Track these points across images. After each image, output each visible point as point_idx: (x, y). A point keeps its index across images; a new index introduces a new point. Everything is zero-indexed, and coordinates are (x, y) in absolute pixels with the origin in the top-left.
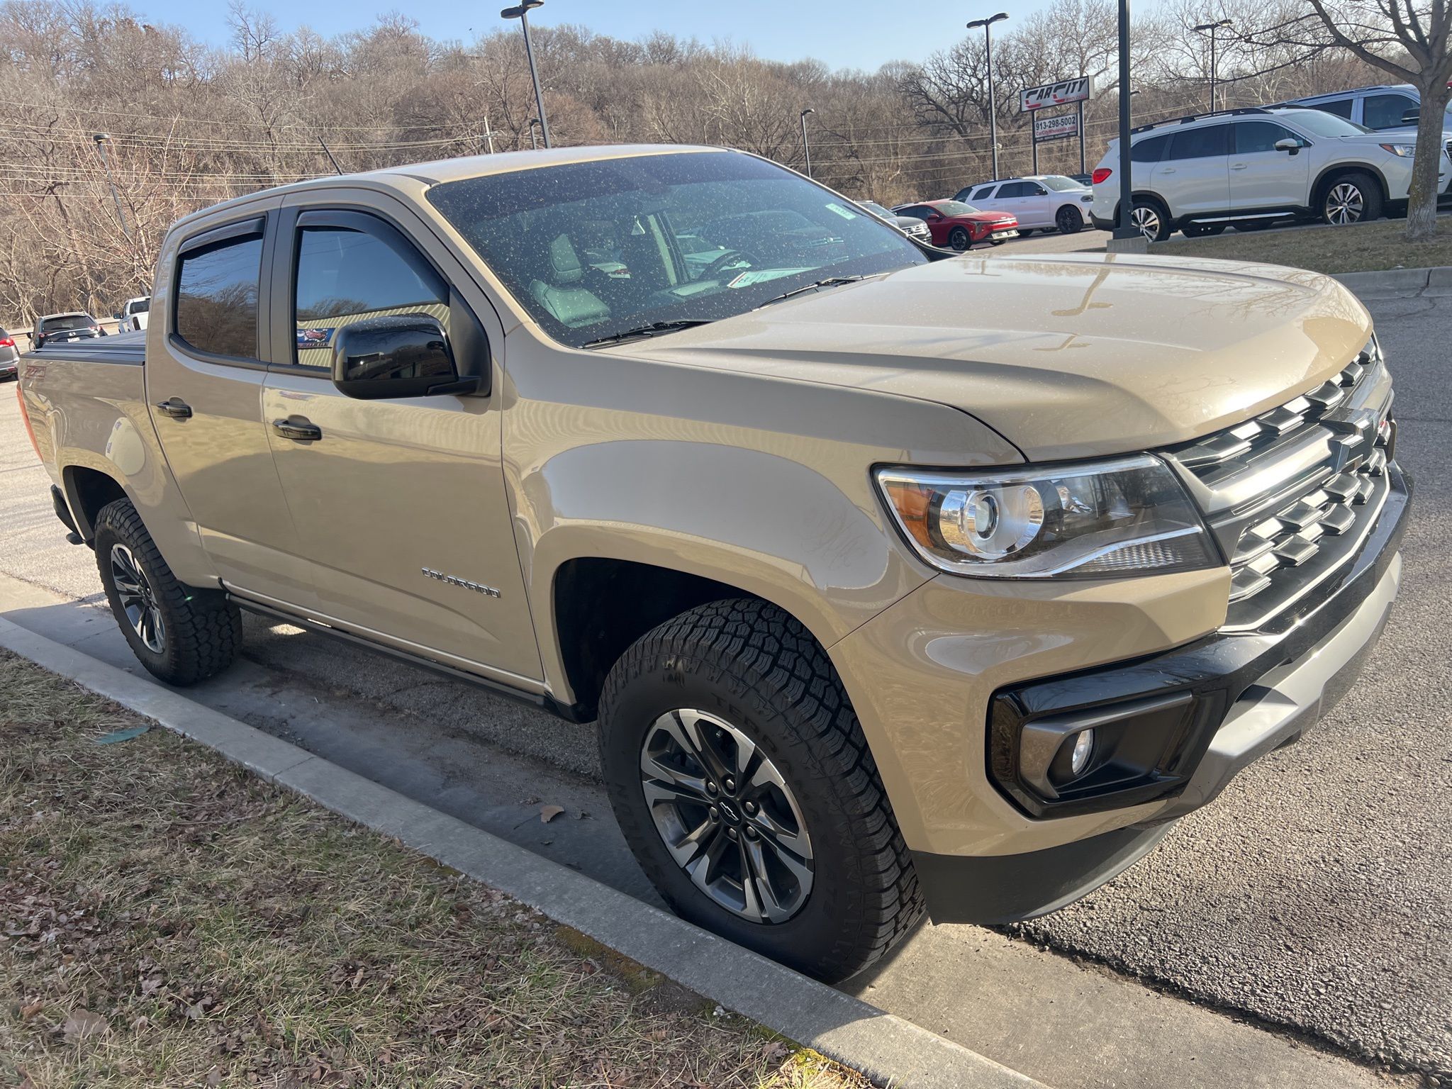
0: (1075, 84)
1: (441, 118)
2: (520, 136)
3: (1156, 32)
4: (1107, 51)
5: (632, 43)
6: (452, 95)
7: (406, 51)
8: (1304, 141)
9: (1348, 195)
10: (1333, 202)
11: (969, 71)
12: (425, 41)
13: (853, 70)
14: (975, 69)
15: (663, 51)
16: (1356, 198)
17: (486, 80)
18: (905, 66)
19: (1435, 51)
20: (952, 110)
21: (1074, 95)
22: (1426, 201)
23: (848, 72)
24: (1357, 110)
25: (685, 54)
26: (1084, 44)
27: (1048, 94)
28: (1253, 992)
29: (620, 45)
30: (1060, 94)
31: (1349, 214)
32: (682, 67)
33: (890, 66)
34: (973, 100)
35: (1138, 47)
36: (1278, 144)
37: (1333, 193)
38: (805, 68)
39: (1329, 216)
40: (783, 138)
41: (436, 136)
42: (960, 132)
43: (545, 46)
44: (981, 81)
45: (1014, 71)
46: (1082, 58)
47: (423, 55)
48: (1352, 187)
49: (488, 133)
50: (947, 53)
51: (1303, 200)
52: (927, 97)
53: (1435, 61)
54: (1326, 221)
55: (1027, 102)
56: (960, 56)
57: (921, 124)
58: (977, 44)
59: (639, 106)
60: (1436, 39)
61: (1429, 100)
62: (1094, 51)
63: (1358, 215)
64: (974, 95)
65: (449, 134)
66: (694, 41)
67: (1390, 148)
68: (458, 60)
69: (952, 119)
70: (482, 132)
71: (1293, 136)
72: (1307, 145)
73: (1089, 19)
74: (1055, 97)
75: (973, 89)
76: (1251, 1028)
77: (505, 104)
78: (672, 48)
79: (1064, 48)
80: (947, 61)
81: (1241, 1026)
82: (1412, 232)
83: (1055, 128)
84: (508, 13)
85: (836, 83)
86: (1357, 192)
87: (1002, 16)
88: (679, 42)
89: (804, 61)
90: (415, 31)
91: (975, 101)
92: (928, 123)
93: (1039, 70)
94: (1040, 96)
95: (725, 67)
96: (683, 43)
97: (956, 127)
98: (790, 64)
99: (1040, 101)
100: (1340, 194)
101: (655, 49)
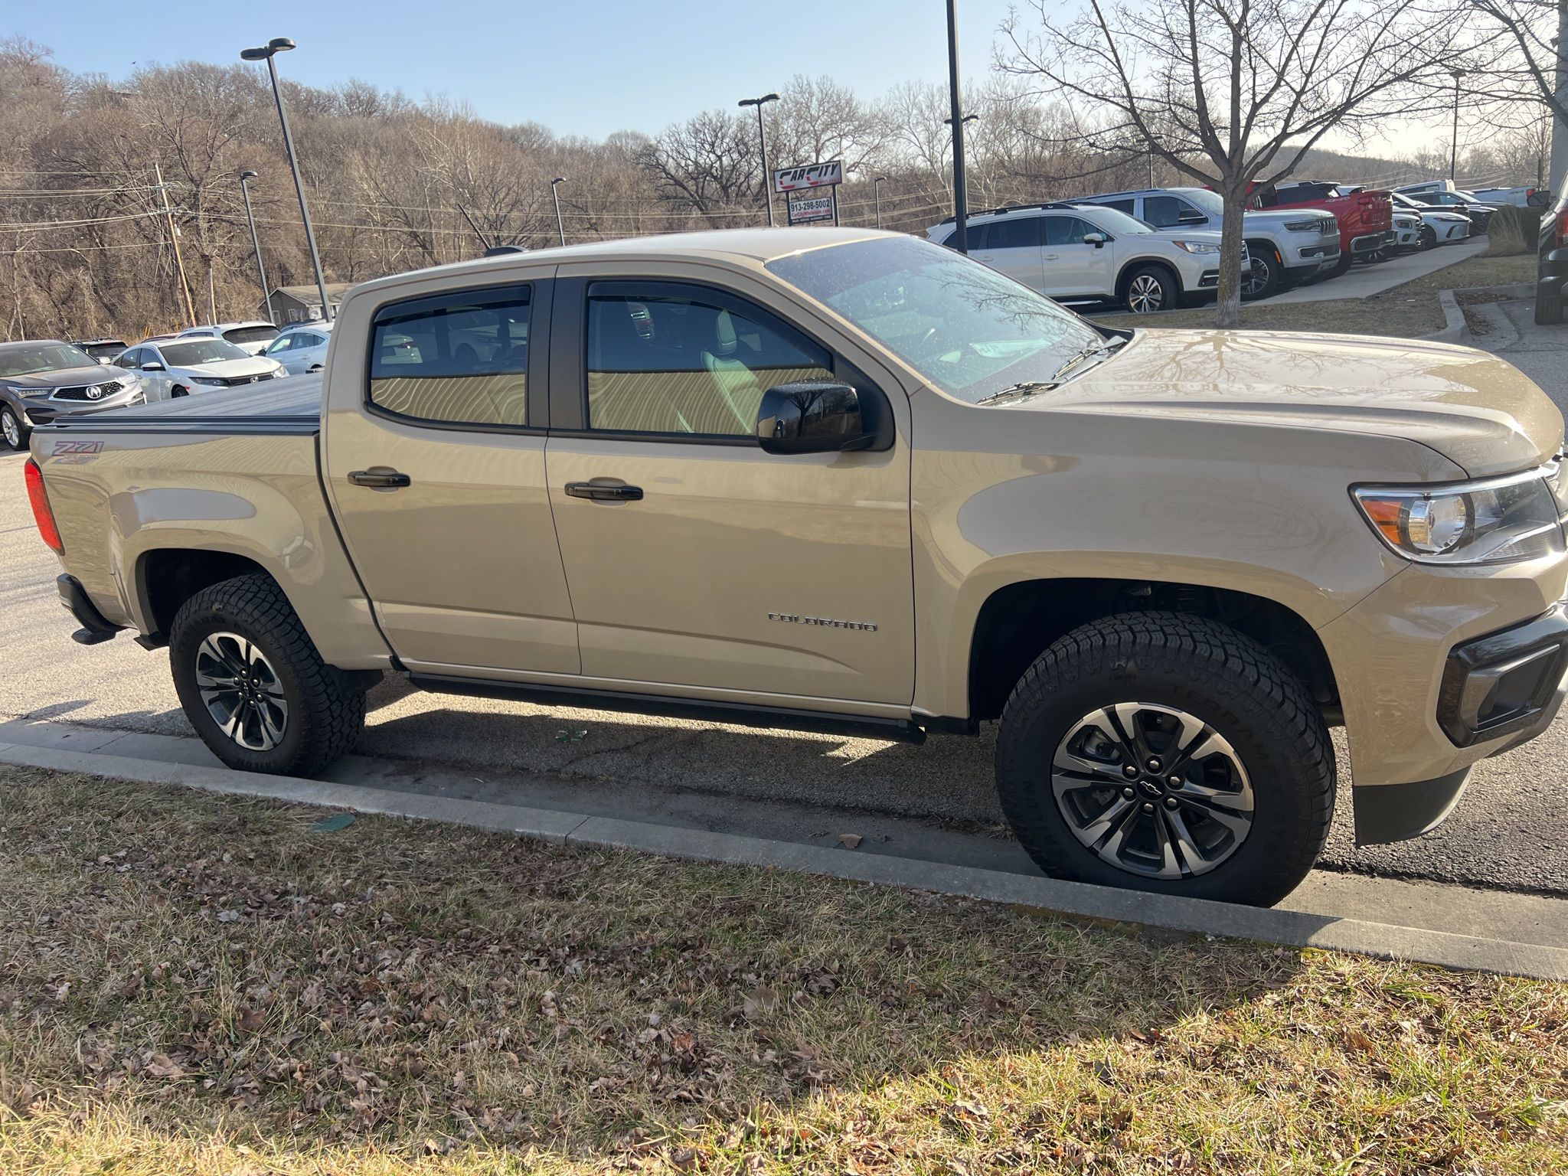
0: (827, 167)
1: (95, 163)
2: (201, 189)
3: (885, 120)
4: (841, 136)
5: (324, 90)
6: (112, 137)
7: (37, 82)
8: (1108, 236)
9: (1148, 286)
10: (1135, 291)
11: (707, 147)
12: (60, 71)
13: (580, 137)
14: (712, 145)
15: (364, 103)
16: (1156, 289)
17: (155, 122)
18: (635, 137)
19: (1235, 162)
20: (691, 185)
21: (827, 178)
22: (1233, 293)
23: (574, 139)
24: (1139, 207)
25: (389, 107)
26: (819, 127)
27: (801, 176)
28: (1546, 878)
29: (309, 92)
30: (814, 176)
31: (1150, 303)
32: (386, 121)
33: (619, 136)
34: (713, 176)
35: (869, 134)
36: (1087, 237)
37: (1135, 284)
38: (528, 132)
39: (1133, 305)
40: (513, 206)
41: (87, 184)
42: (701, 210)
43: (218, 87)
44: (719, 158)
45: (752, 149)
46: (817, 141)
47: (59, 88)
48: (1151, 279)
49: (161, 183)
50: (684, 127)
51: (1108, 289)
52: (664, 170)
53: (1235, 170)
54: (1131, 310)
55: (781, 183)
56: (697, 131)
57: (661, 198)
58: (714, 120)
59: (341, 162)
60: (1235, 151)
61: (1231, 205)
62: (829, 134)
63: (1158, 304)
64: (714, 171)
65: (106, 183)
66: (399, 94)
67: (1182, 245)
68: (106, 97)
69: (691, 195)
70: (152, 181)
71: (1098, 231)
72: (1110, 239)
73: (821, 103)
74: (808, 179)
75: (711, 166)
76: (1558, 900)
77: (181, 151)
78: (374, 101)
79: (800, 129)
80: (684, 135)
81: (1551, 900)
82: (1223, 320)
83: (810, 210)
84: (249, 54)
85: (562, 150)
86: (1156, 284)
87: (774, 97)
88: (381, 95)
89: (526, 125)
90: (46, 60)
91: (715, 178)
92: (668, 198)
93: (777, 150)
94: (794, 178)
95: (442, 127)
96: (387, 95)
97: (696, 203)
98: (510, 126)
99: (793, 183)
100: (1141, 285)
101: (353, 99)
